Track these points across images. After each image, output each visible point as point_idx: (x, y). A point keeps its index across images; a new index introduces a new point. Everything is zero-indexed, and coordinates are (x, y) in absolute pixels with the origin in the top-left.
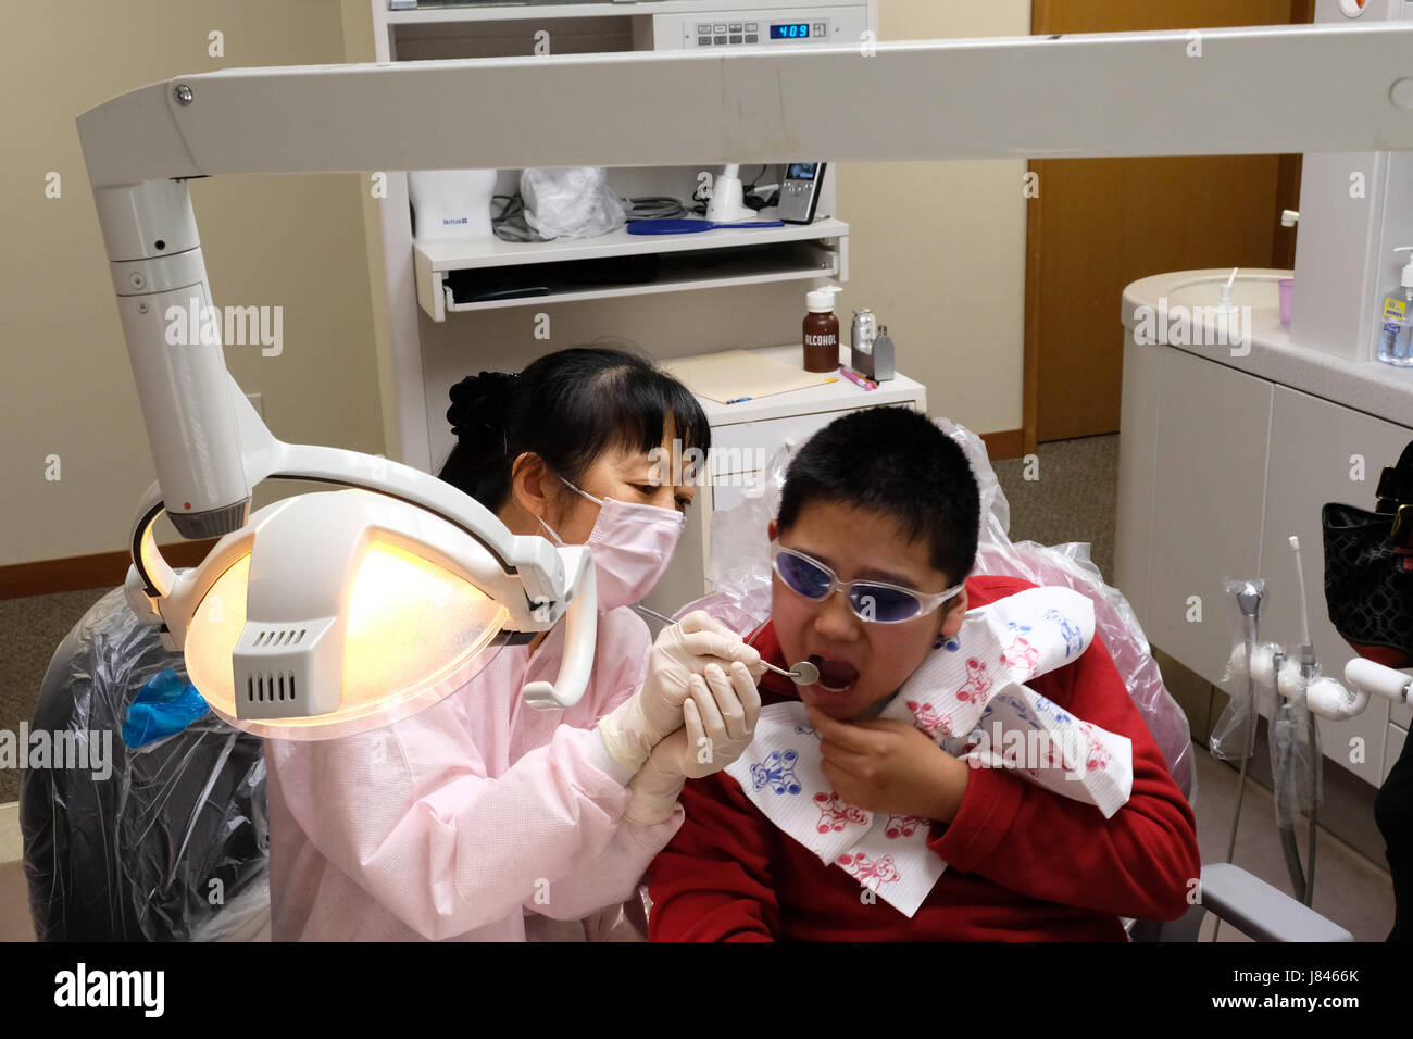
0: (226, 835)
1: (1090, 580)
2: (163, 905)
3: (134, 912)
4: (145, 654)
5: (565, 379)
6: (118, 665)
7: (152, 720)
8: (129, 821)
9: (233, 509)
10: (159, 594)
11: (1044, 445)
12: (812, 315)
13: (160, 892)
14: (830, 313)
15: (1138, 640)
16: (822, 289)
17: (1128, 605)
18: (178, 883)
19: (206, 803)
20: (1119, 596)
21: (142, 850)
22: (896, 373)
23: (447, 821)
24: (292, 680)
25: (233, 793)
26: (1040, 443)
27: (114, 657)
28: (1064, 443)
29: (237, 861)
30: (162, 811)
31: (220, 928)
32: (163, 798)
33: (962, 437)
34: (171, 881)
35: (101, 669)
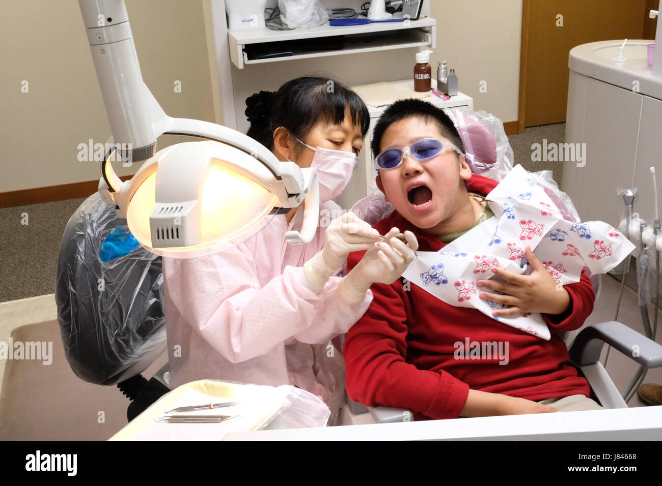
0: (148, 307)
1: (552, 188)
2: (121, 338)
3: (108, 340)
4: (108, 224)
5: (297, 91)
6: (97, 228)
7: (114, 250)
8: (104, 300)
9: (148, 148)
10: (114, 191)
11: (528, 129)
12: (418, 64)
13: (120, 332)
14: (427, 63)
15: (575, 217)
16: (422, 52)
17: (570, 200)
18: (127, 328)
19: (139, 292)
20: (566, 196)
21: (110, 312)
22: (459, 92)
23: (238, 310)
24: (177, 230)
25: (150, 288)
26: (526, 127)
27: (95, 225)
28: (538, 127)
29: (153, 319)
30: (119, 295)
31: (147, 348)
32: (119, 290)
33: (492, 119)
34: (124, 327)
35: (89, 230)
